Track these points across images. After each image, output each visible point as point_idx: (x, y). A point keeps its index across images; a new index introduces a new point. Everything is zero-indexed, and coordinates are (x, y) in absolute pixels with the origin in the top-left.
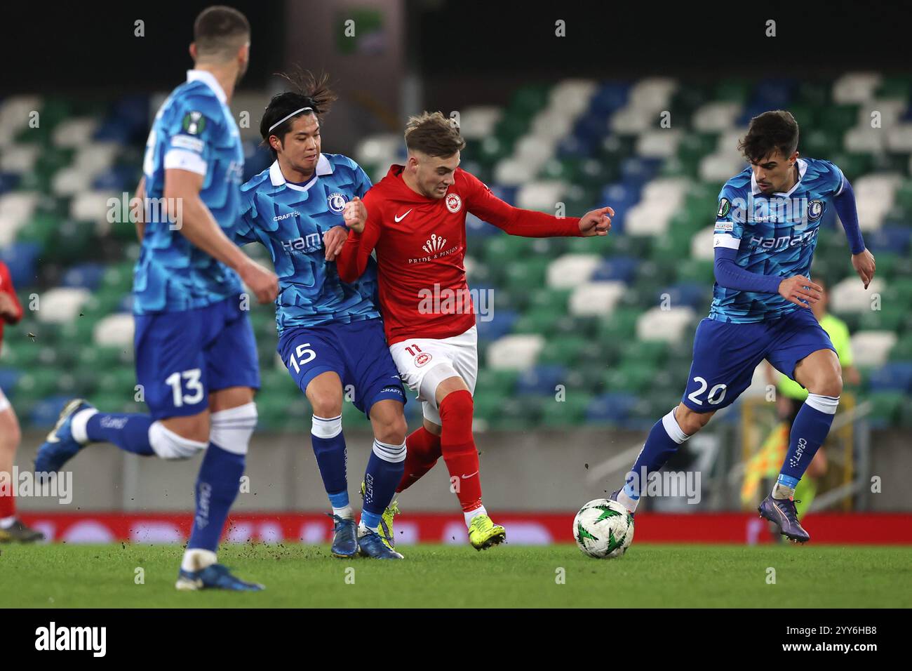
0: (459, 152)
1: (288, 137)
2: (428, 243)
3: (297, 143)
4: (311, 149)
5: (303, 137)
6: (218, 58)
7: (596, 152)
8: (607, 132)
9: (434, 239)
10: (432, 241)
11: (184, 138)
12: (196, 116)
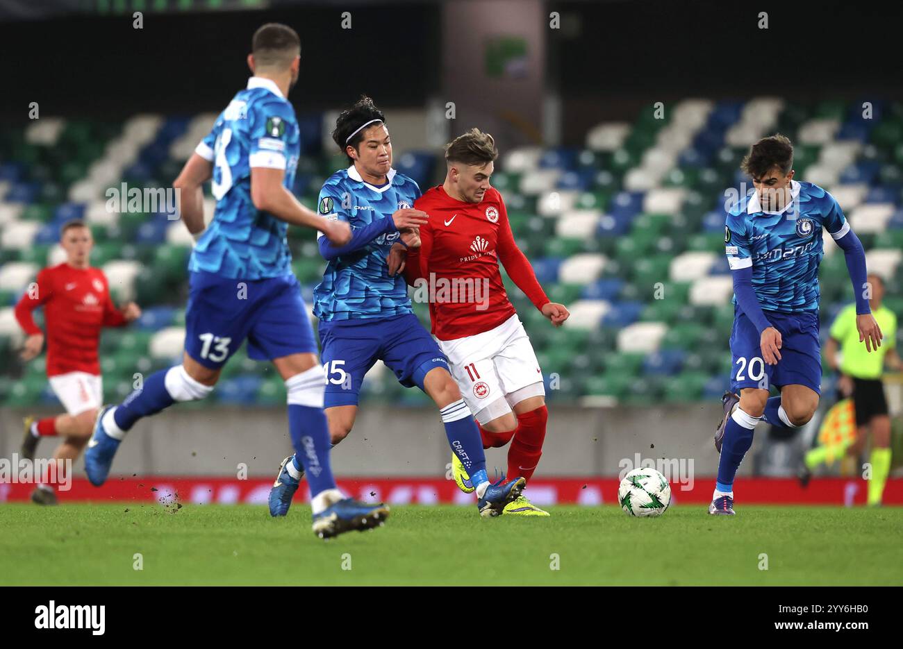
0: (492, 162)
1: (362, 145)
2: (474, 243)
3: (371, 151)
4: (382, 155)
5: (374, 144)
6: (274, 68)
7: (712, 161)
8: (722, 144)
9: (478, 240)
10: (477, 242)
11: (269, 140)
12: (277, 121)
